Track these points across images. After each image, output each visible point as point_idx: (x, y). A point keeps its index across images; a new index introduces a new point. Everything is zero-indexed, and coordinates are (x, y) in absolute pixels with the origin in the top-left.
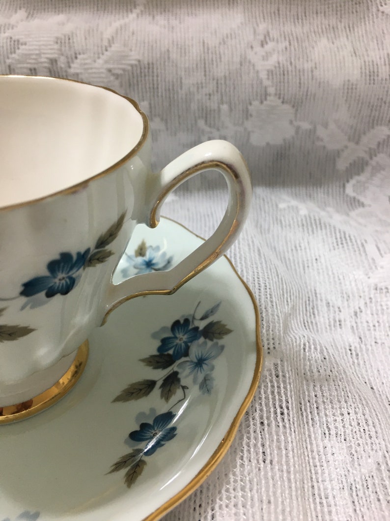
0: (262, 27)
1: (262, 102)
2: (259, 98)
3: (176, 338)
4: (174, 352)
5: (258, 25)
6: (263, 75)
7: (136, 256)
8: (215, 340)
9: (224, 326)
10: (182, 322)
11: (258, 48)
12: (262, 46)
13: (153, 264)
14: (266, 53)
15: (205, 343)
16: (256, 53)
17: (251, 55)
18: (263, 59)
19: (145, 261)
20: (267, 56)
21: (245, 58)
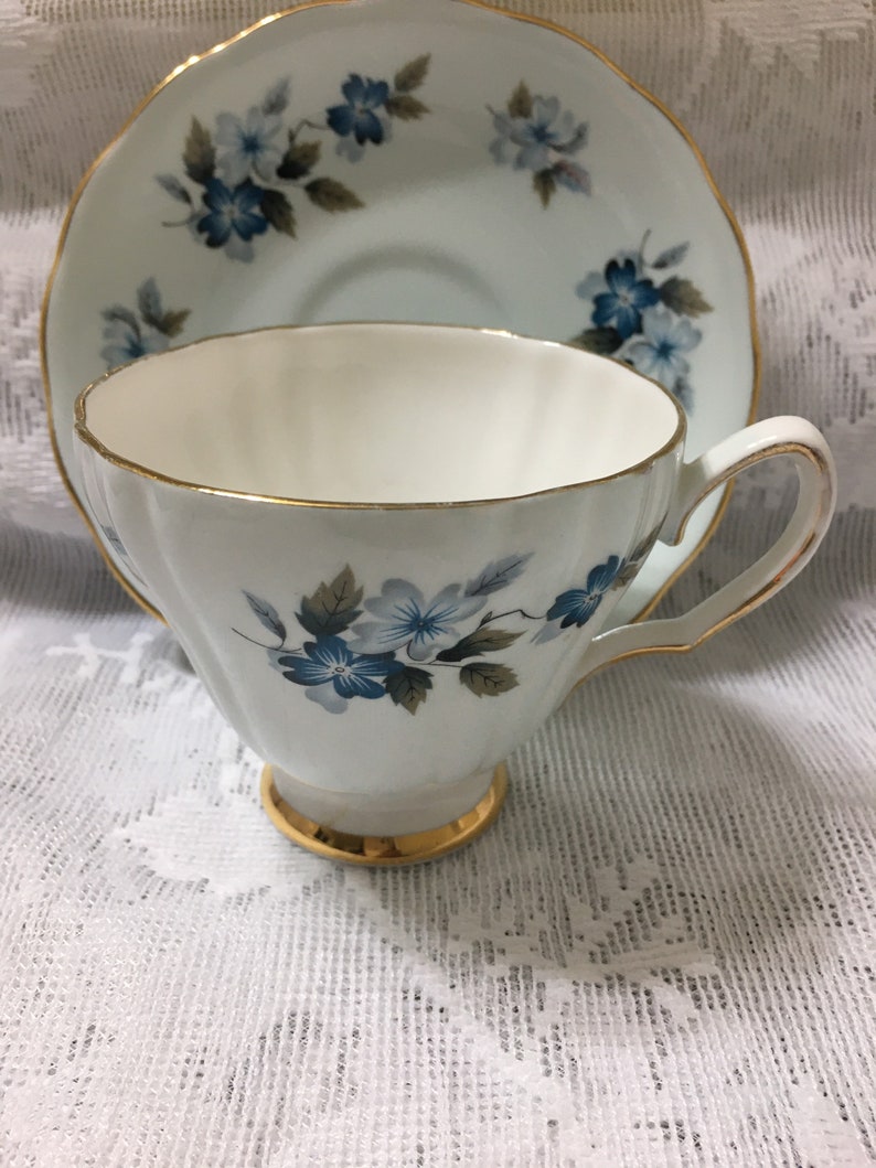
0: (850, 265)
1: (853, 421)
2: (848, 410)
3: (616, 295)
4: (619, 322)
5: (841, 262)
6: (858, 366)
7: (513, 115)
8: (684, 316)
9: (698, 294)
10: (621, 263)
11: (845, 310)
12: (854, 305)
13: (550, 136)
14: (864, 320)
15: (666, 316)
16: (841, 321)
17: (830, 325)
18: (858, 335)
19: (531, 127)
20: (866, 326)
21: (820, 330)
